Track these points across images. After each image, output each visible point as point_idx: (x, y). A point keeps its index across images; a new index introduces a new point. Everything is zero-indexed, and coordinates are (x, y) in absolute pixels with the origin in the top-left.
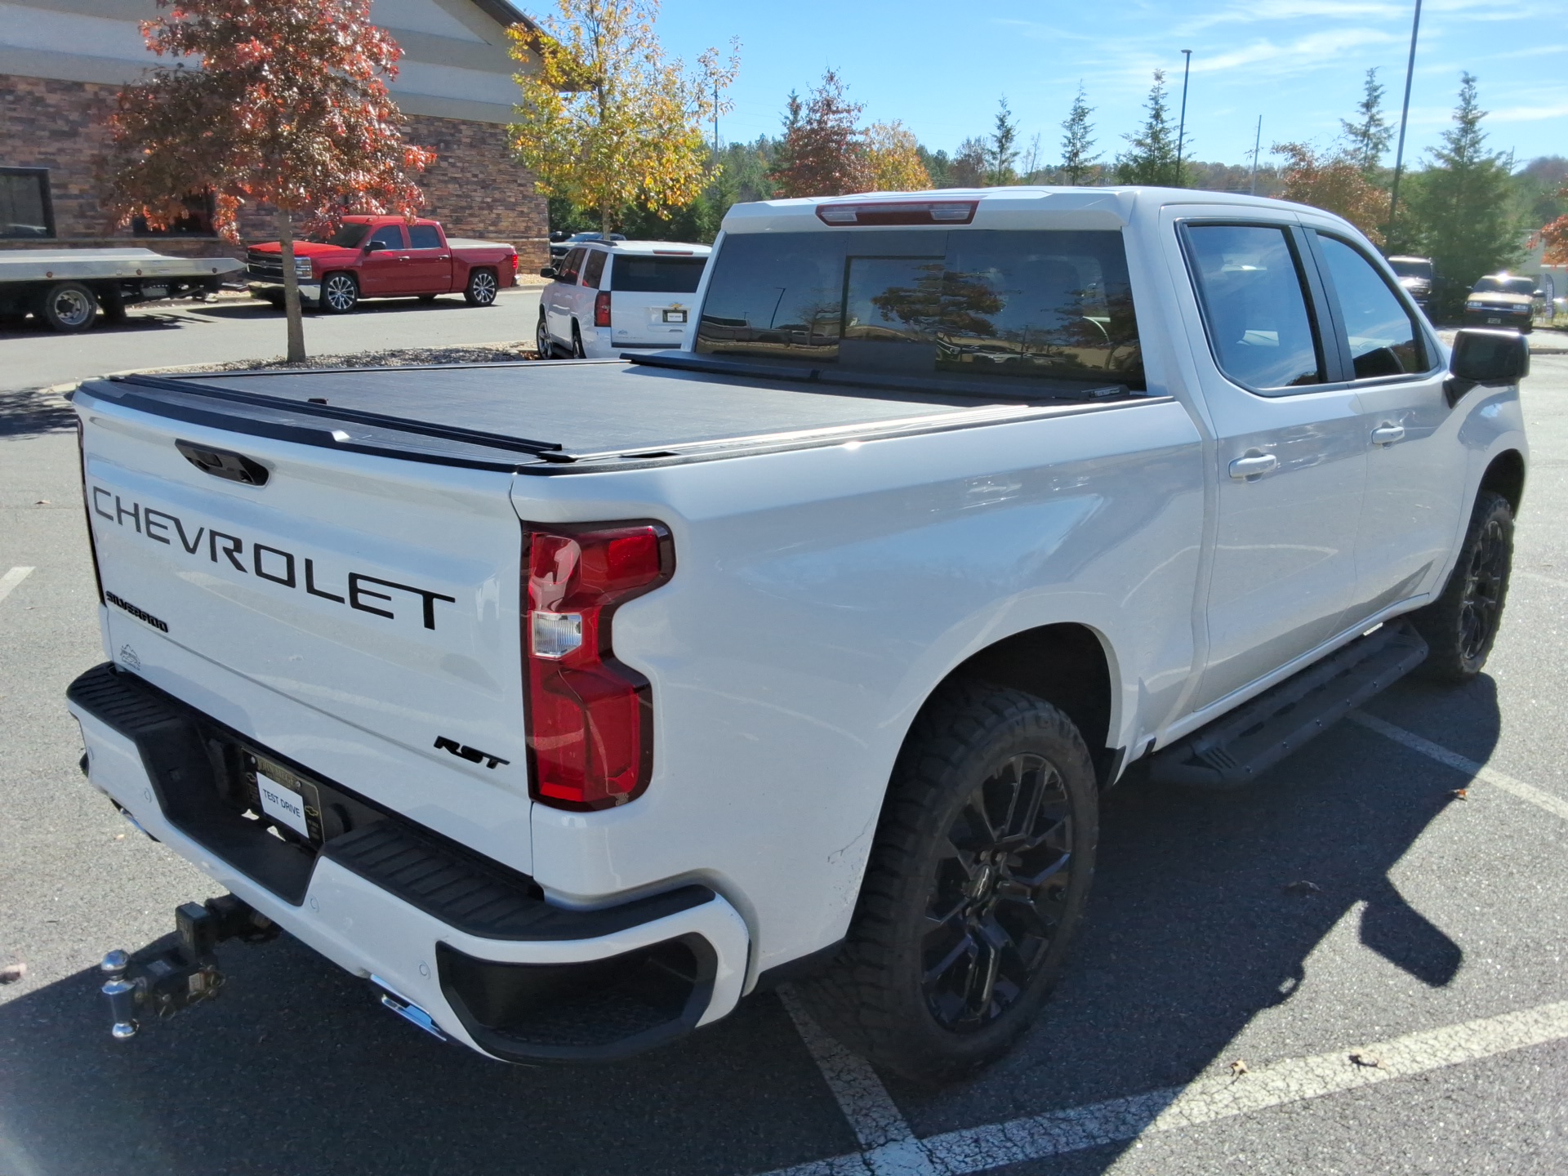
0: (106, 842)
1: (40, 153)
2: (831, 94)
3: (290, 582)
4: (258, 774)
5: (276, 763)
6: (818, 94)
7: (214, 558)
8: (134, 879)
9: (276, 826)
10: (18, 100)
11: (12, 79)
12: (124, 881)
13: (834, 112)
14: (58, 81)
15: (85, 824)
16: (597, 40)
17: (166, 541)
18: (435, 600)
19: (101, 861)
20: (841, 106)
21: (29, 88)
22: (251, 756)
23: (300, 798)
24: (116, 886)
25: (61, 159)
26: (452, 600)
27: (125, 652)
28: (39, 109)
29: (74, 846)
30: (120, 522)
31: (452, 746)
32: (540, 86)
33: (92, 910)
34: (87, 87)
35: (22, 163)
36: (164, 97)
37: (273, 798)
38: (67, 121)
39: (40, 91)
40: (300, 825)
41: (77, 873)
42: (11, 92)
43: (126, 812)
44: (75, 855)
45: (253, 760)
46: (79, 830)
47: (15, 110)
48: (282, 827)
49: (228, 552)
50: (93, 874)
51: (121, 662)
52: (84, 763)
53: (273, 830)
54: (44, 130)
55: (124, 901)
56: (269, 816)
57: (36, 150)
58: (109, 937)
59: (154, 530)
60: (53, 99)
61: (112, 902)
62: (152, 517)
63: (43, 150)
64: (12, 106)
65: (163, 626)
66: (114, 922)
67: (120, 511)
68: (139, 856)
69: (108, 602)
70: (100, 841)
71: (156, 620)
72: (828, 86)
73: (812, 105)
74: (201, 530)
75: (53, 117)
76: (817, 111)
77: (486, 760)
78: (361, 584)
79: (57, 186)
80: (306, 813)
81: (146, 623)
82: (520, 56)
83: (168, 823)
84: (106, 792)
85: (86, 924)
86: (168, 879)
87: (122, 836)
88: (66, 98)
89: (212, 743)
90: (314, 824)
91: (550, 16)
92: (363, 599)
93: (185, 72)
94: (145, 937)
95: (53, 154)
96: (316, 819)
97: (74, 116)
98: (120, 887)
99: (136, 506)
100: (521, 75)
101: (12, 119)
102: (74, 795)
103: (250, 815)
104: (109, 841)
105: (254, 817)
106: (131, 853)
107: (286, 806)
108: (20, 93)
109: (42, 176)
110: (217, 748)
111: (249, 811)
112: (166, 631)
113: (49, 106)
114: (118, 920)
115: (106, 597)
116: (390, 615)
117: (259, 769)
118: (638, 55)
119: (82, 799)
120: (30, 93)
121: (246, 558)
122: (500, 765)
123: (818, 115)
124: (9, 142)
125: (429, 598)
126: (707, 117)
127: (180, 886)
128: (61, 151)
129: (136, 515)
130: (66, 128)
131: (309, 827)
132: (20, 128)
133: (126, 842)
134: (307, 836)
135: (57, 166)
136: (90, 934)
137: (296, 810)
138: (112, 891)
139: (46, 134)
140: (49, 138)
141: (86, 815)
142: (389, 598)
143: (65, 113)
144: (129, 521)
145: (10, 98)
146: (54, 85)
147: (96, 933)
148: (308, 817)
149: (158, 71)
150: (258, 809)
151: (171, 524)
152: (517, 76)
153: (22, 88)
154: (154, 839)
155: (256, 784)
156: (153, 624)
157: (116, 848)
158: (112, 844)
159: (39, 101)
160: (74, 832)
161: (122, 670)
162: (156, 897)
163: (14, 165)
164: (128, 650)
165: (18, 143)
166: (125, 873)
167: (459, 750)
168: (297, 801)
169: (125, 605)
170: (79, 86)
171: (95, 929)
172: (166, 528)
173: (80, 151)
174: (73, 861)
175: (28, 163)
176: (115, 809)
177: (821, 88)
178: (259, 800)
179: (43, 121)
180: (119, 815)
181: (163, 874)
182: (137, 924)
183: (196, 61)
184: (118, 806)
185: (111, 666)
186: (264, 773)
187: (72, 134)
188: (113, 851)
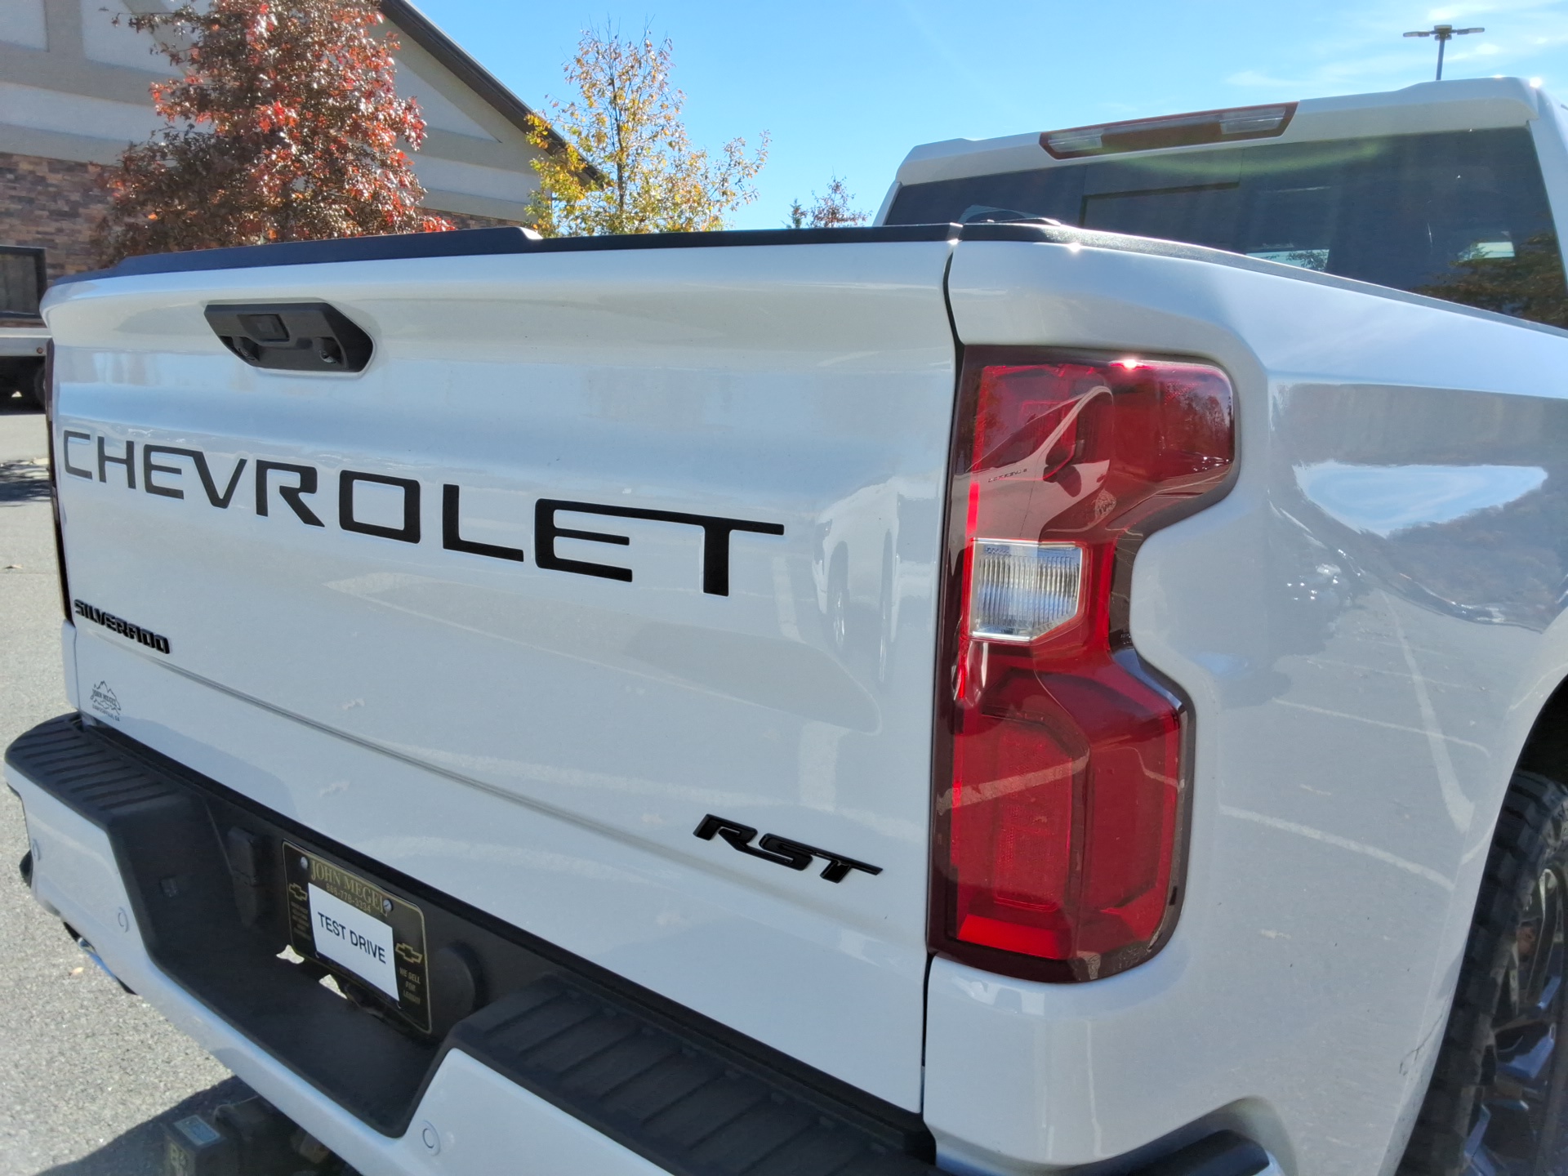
0: (57, 978)
1: (38, 233)
2: (836, 202)
3: (411, 532)
4: (311, 886)
5: (346, 868)
6: (823, 203)
7: (262, 509)
8: (94, 1035)
9: (336, 977)
10: (19, 179)
11: (15, 159)
12: (80, 1037)
13: (838, 220)
14: (61, 162)
15: (29, 952)
16: (618, 126)
17: (177, 494)
18: (734, 535)
19: (48, 1008)
20: (847, 215)
21: (31, 168)
22: (300, 855)
23: (390, 929)
24: (67, 1045)
25: (59, 239)
26: (777, 529)
27: (97, 694)
28: (40, 188)
29: (12, 983)
30: (103, 478)
31: (739, 836)
32: (558, 172)
33: (30, 1084)
34: (90, 168)
35: (19, 242)
36: (171, 163)
37: (336, 928)
38: (68, 201)
39: (42, 171)
40: (384, 977)
41: (13, 1024)
42: (11, 171)
43: (86, 944)
44: (13, 997)
45: (304, 862)
46: (22, 960)
47: (15, 188)
48: (345, 977)
49: (289, 494)
50: (36, 1028)
51: (93, 710)
52: (27, 866)
53: (329, 982)
54: (43, 210)
55: (77, 1071)
56: (324, 959)
57: (35, 229)
58: (52, 1130)
59: (158, 479)
60: (54, 179)
61: (60, 1070)
62: (157, 459)
63: (40, 229)
64: (13, 185)
65: (160, 644)
66: (62, 1104)
67: (103, 458)
68: (102, 1000)
69: (78, 618)
70: (50, 976)
71: (152, 635)
72: (833, 195)
73: (816, 213)
74: (242, 463)
75: (54, 197)
76: (821, 219)
77: (819, 864)
78: (561, 519)
79: (53, 266)
80: (398, 958)
81: (134, 643)
82: (539, 141)
83: (154, 966)
84: (56, 912)
85: (18, 1108)
86: (142, 1037)
87: (79, 970)
88: (69, 178)
89: (234, 834)
90: (412, 977)
91: (573, 104)
92: (563, 548)
93: (196, 133)
94: (108, 1130)
95: (52, 234)
96: (418, 969)
97: (76, 197)
98: (73, 1048)
99: (130, 446)
100: (540, 162)
101: (12, 197)
102: (18, 910)
103: (289, 954)
104: (62, 977)
105: (298, 959)
106: (91, 996)
107: (360, 942)
108: (20, 172)
109: (38, 255)
110: (242, 844)
111: (289, 949)
112: (167, 651)
113: (52, 185)
114: (67, 1102)
115: (74, 609)
116: (624, 575)
117: (313, 877)
118: (661, 143)
119: (28, 916)
120: (32, 172)
121: (324, 501)
122: (855, 875)
123: (823, 222)
124: (8, 220)
125: (717, 532)
126: (730, 205)
127: (159, 1049)
128: (60, 231)
129: (129, 462)
130: (66, 209)
131: (401, 981)
132: (20, 207)
133: (86, 978)
134: (396, 997)
135: (54, 246)
136: (23, 1125)
137: (378, 952)
138: (62, 1054)
139: (46, 213)
140: (48, 217)
141: (33, 939)
142: (624, 541)
143: (66, 193)
144: (117, 472)
145: (10, 176)
146: (56, 165)
147: (32, 1123)
148: (399, 962)
149: (167, 131)
150: (306, 945)
151: (188, 465)
152: (536, 162)
153: (24, 167)
154: (128, 990)
155: (306, 904)
156: (146, 643)
157: (70, 988)
158: (66, 982)
159: (42, 180)
160: (14, 963)
161: (92, 723)
162: (125, 1064)
163: (11, 244)
164: (103, 690)
165: (16, 222)
166: (82, 1026)
167: (755, 844)
168: (382, 934)
169: (103, 619)
170: (82, 167)
171: (31, 1116)
172: (178, 471)
173: (79, 232)
174: (9, 1007)
175: (25, 242)
176: (69, 936)
177: (826, 196)
178: (310, 931)
179: (43, 200)
180: (75, 946)
181: (136, 1029)
182: (94, 1108)
183: (206, 126)
184: (75, 935)
185: (77, 717)
186: (322, 885)
187: (72, 215)
188: (66, 992)
